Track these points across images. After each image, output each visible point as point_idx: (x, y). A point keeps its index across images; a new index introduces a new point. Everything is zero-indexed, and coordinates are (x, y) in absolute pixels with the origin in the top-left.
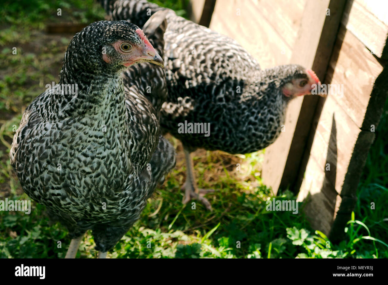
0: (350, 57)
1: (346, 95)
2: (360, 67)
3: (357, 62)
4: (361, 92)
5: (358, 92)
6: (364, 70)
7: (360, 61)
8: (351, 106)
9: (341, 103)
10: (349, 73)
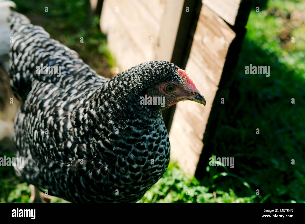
0: (206, 26)
1: (204, 58)
2: (215, 34)
3: (212, 31)
4: (217, 55)
5: (214, 55)
6: (219, 37)
7: (216, 30)
8: (209, 67)
9: (201, 65)
10: (206, 40)
